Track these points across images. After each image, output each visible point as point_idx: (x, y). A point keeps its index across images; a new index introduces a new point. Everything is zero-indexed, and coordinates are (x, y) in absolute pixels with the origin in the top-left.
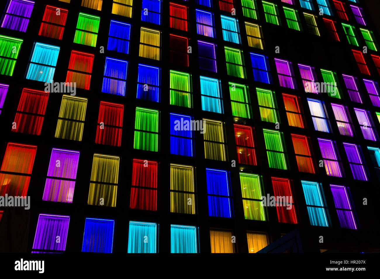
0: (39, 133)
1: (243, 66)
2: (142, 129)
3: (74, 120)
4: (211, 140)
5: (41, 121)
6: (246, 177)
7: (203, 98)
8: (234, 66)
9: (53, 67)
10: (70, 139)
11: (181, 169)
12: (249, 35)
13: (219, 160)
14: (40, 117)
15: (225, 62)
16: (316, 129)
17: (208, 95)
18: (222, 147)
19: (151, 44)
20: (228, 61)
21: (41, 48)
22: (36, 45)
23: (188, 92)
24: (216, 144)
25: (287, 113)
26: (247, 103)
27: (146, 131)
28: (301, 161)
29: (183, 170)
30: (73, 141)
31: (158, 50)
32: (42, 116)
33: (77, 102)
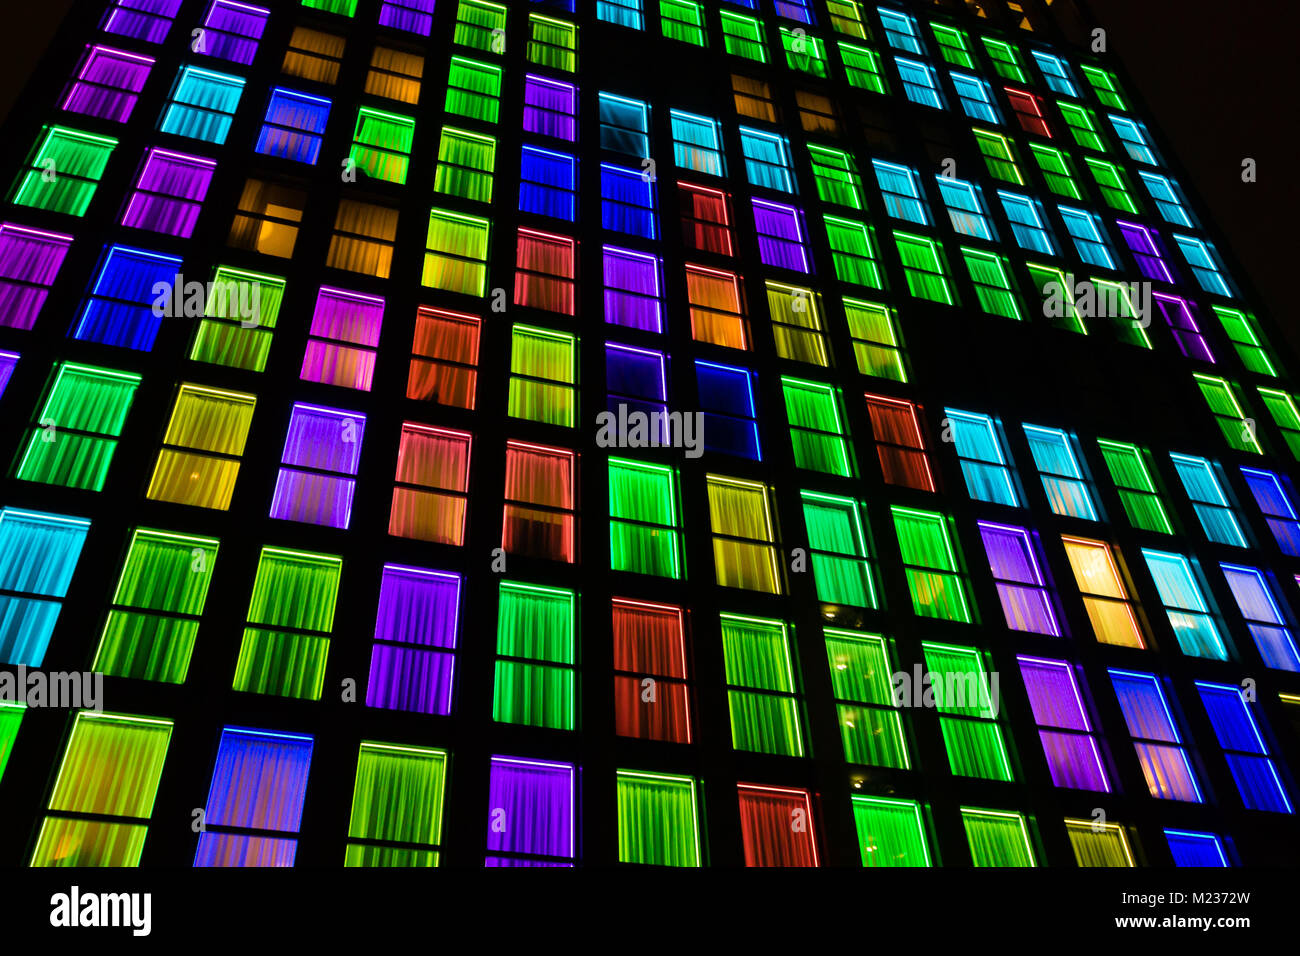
0: (181, 678)
1: (844, 436)
2: (519, 655)
3: (298, 629)
4: (750, 684)
5: (188, 634)
6: (873, 811)
7: (718, 545)
8: (815, 437)
9: (233, 458)
10: (284, 695)
11: (653, 788)
12: (860, 337)
13: (782, 753)
14: (187, 624)
15: (784, 426)
16: (1100, 638)
17: (736, 533)
18: (790, 709)
19: (545, 377)
20: (796, 424)
21: (197, 399)
22: (182, 390)
23: (671, 528)
24: (768, 698)
25: (1000, 588)
26: (863, 559)
27: (533, 662)
28: (1056, 750)
29: (659, 791)
30: (291, 699)
31: (570, 393)
32: (192, 618)
33: (307, 571)
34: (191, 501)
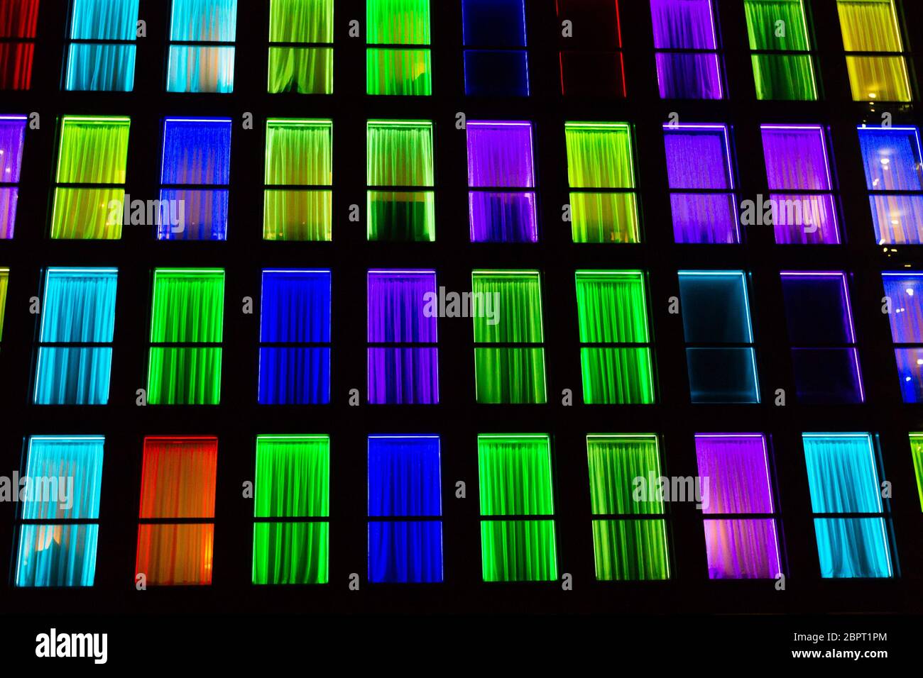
0: (104, 400)
2: (389, 341)
3: (195, 343)
4: (608, 340)
9: (118, 186)
10: (190, 403)
13: (637, 403)
14: (102, 350)
21: (79, 129)
22: (64, 122)
23: (531, 189)
29: (519, 448)
30: (197, 406)
33: (196, 285)
34: (88, 235)
